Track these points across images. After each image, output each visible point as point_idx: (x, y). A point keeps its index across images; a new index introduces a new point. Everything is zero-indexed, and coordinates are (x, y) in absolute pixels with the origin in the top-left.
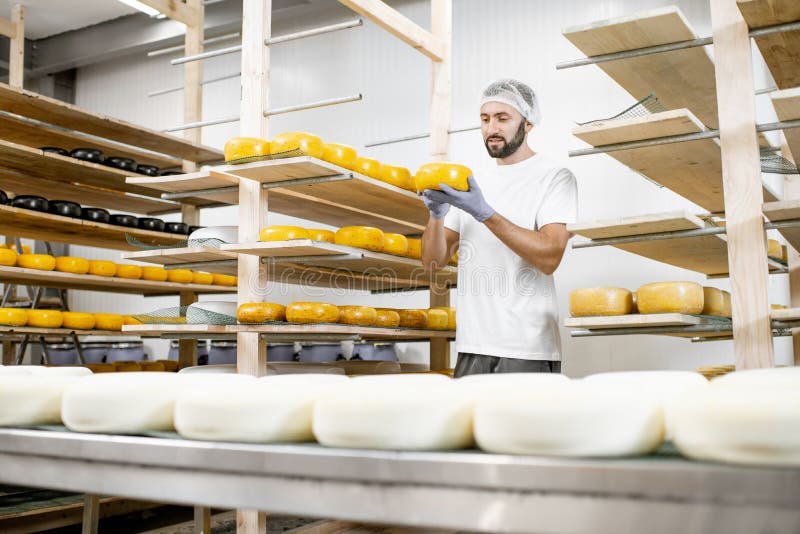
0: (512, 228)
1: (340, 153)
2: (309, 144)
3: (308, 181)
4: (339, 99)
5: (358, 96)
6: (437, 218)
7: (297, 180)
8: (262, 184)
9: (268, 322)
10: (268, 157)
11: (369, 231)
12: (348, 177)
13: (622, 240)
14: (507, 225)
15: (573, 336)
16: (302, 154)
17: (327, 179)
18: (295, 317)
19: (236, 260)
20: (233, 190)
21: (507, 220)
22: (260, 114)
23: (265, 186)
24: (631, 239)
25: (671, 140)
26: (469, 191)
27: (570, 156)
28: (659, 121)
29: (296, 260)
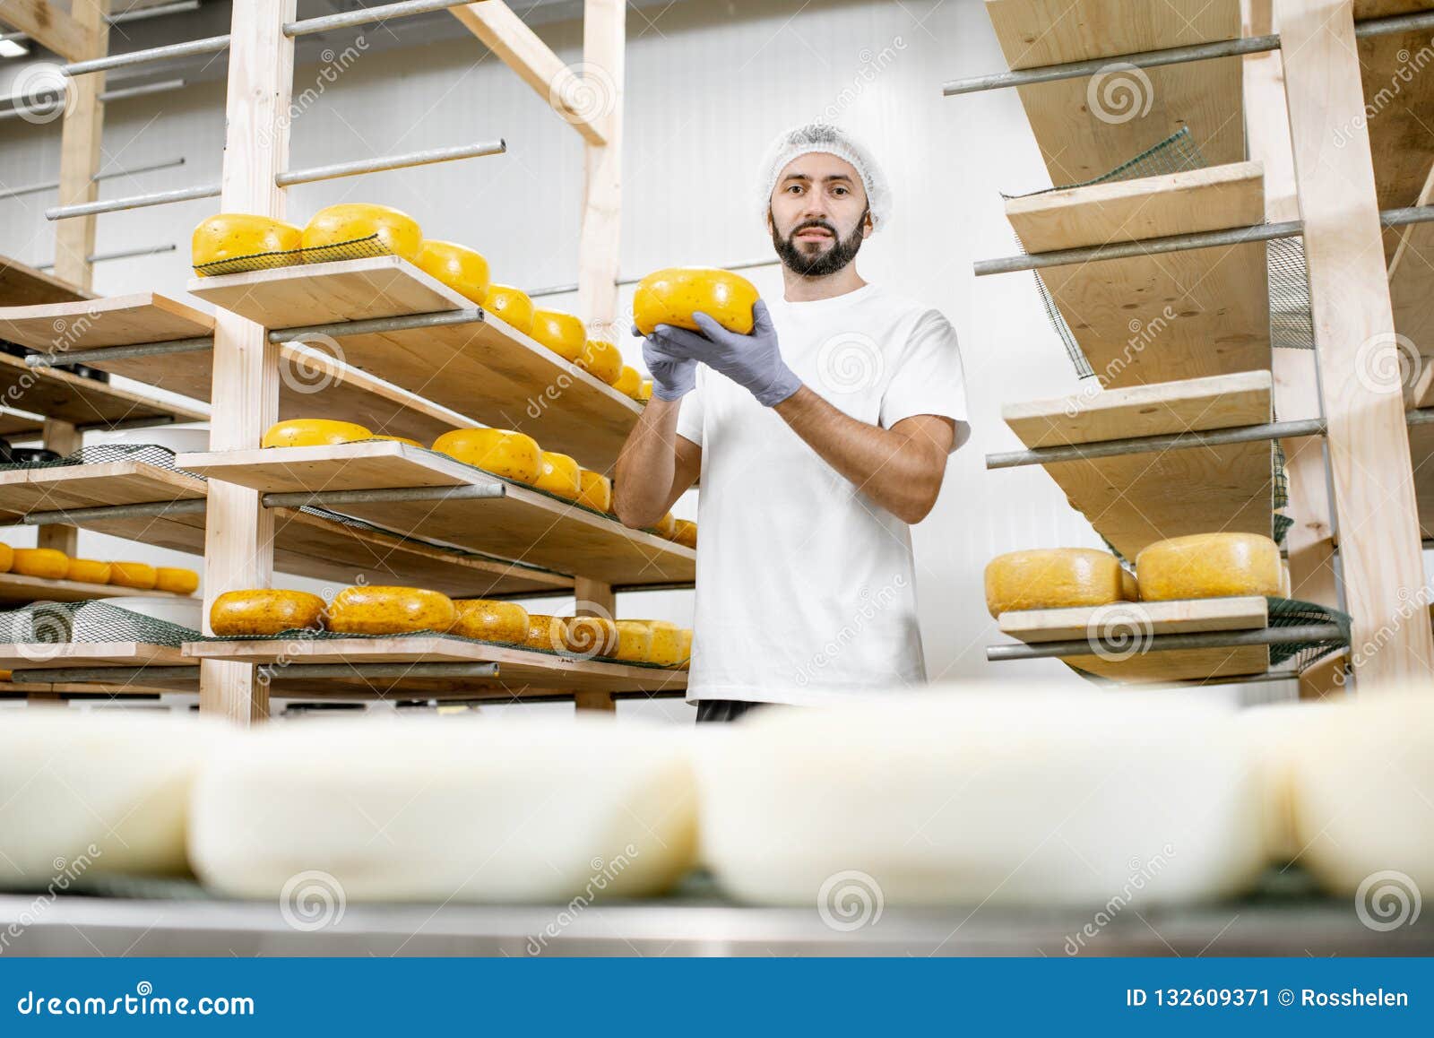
0: (838, 419)
1: (454, 266)
2: (396, 232)
3: (379, 326)
4: (453, 150)
5: (499, 143)
6: (667, 399)
7: (352, 322)
8: (270, 331)
9: (289, 632)
10: (296, 256)
11: (510, 438)
12: (473, 315)
13: (1096, 450)
14: (827, 413)
15: (991, 659)
16: (381, 252)
17: (424, 320)
18: (355, 619)
19: (203, 499)
20: (199, 345)
21: (826, 403)
22: (267, 181)
23: (275, 336)
24: (1118, 447)
25: (1198, 242)
26: (752, 334)
27: (979, 273)
28: (1200, 188)
29: (344, 498)
